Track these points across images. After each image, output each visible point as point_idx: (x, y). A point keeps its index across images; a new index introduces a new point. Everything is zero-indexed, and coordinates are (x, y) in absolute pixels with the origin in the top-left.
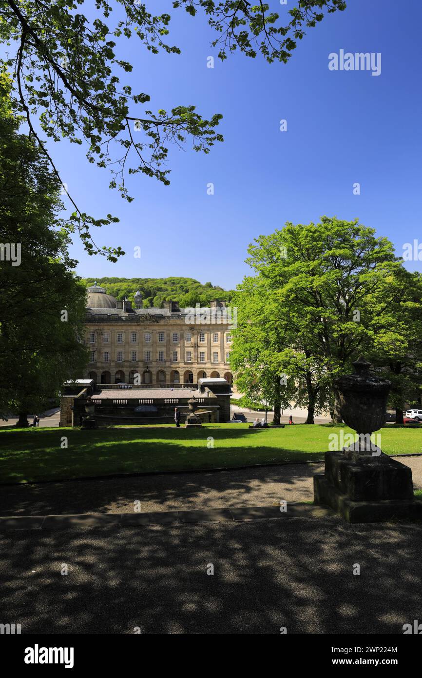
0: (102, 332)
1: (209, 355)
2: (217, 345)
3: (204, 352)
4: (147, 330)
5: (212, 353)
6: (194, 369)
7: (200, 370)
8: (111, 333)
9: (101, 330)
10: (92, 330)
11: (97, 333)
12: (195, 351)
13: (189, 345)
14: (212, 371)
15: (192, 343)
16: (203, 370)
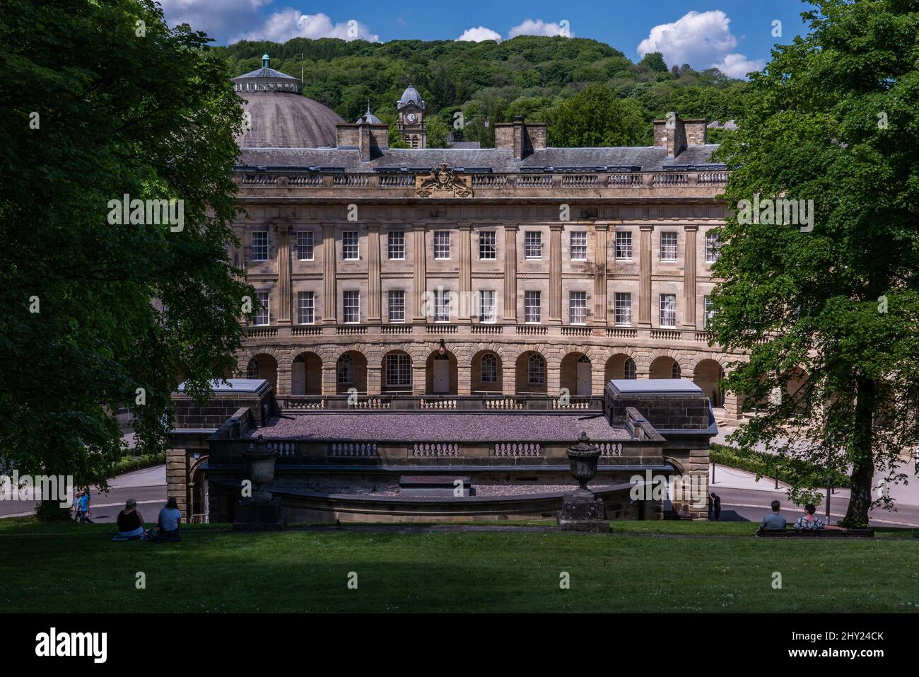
0: (290, 228)
1: (646, 304)
2: (673, 269)
3: (629, 294)
4: (439, 221)
5: (655, 295)
6: (595, 349)
7: (616, 351)
8: (320, 229)
9: (287, 219)
10: (260, 221)
11: (276, 230)
12: (598, 292)
13: (580, 271)
14: (656, 354)
15: (588, 263)
16: (623, 351)
